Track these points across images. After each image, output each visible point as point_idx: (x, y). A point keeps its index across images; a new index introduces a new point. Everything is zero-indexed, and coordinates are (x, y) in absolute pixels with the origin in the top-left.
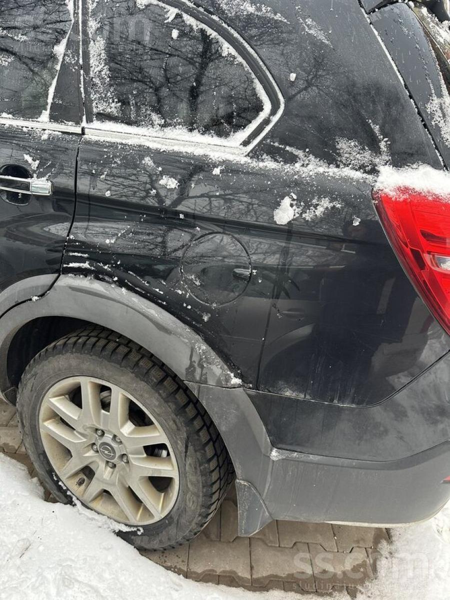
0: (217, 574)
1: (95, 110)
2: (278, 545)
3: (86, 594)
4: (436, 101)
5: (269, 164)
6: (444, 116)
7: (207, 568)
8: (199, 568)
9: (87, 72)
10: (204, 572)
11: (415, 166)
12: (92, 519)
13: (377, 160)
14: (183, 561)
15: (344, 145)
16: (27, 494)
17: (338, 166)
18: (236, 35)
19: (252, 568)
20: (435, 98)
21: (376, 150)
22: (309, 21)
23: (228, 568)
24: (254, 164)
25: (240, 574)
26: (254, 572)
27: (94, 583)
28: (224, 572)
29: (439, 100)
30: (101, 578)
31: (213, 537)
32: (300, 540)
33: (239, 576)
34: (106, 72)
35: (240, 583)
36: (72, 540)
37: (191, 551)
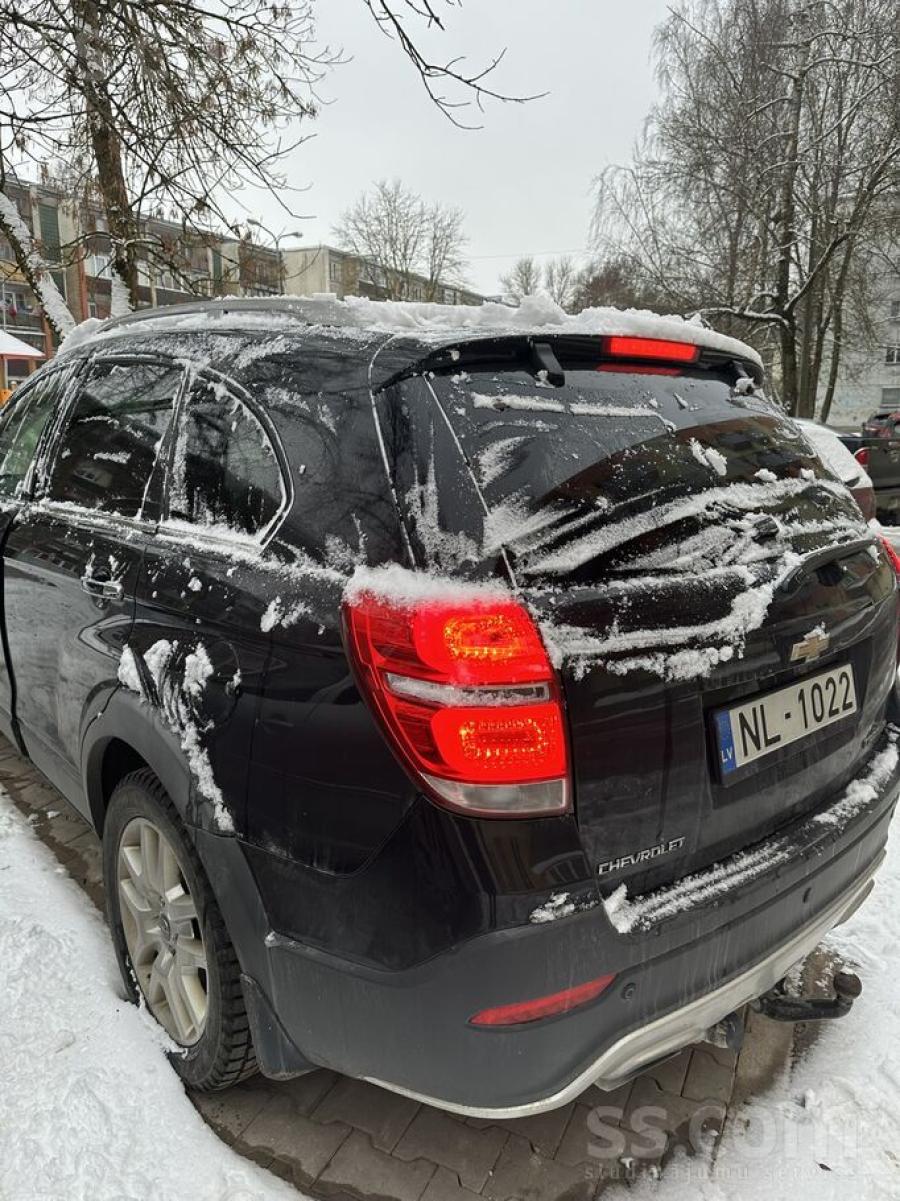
0: (274, 1156)
1: (171, 508)
2: (388, 1152)
3: (89, 1109)
4: (417, 488)
5: (273, 564)
6: (423, 505)
7: (262, 1144)
8: (253, 1141)
9: (171, 469)
10: (259, 1147)
11: (386, 566)
12: (148, 1028)
13: (355, 559)
14: (240, 1125)
15: (333, 543)
16: (104, 984)
17: (324, 567)
18: (272, 426)
19: (328, 1166)
20: (416, 485)
21: (356, 549)
22: (325, 408)
23: (293, 1154)
24: (263, 565)
25: (303, 1168)
26: (326, 1173)
27: (111, 1105)
28: (285, 1157)
29: (422, 488)
30: (121, 1101)
31: (302, 1109)
32: (428, 1157)
33: (300, 1170)
34: (184, 468)
35: (296, 1179)
36: (119, 1050)
37: (260, 1117)
